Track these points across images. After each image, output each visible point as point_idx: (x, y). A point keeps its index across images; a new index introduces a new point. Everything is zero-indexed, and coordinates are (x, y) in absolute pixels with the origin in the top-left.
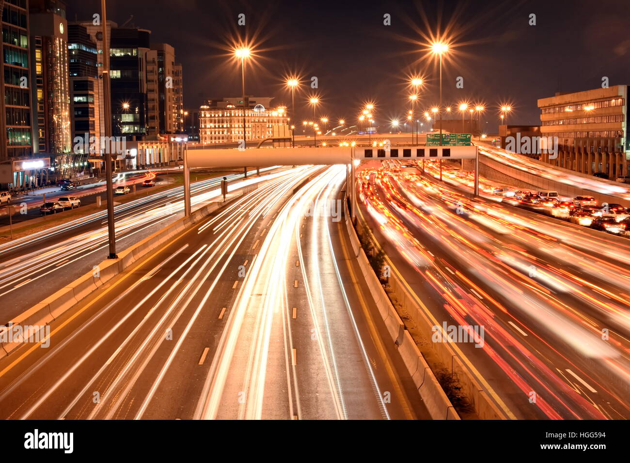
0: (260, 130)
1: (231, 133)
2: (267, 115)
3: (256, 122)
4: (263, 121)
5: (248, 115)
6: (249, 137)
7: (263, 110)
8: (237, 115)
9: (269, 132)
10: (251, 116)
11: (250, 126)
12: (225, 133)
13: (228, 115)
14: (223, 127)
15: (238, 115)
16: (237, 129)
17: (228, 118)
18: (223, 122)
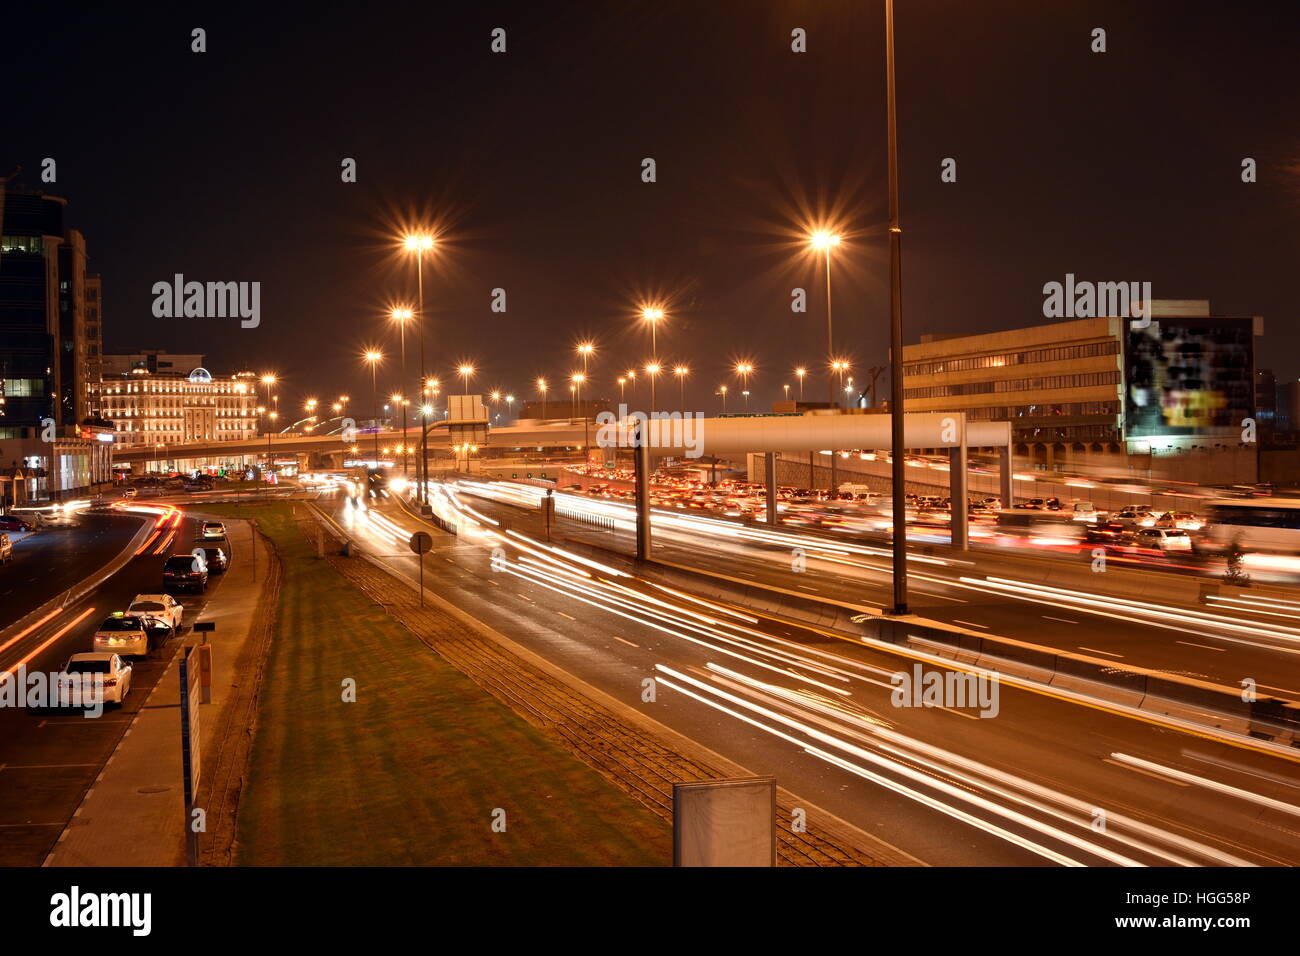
0: (201, 423)
1: (142, 429)
2: (216, 391)
3: (194, 405)
4: (208, 402)
5: (177, 391)
6: (178, 437)
7: (209, 379)
8: (154, 390)
9: (220, 426)
10: (184, 394)
11: (182, 414)
12: (129, 428)
13: (136, 390)
14: (123, 416)
15: (157, 391)
16: (155, 420)
17: (135, 397)
18: (123, 405)
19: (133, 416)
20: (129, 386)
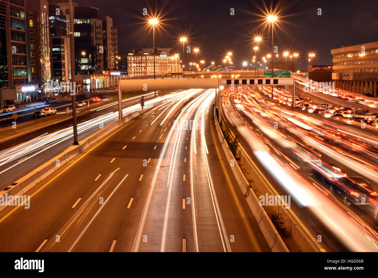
0: (164, 68)
1: (146, 70)
2: (168, 59)
3: (162, 63)
4: (166, 62)
5: (157, 59)
6: (157, 72)
7: (166, 56)
9: (169, 69)
10: (159, 60)
11: (158, 66)
12: (143, 70)
13: (145, 59)
14: (141, 66)
15: (151, 59)
16: (150, 67)
17: (144, 61)
18: (141, 63)
19: (144, 66)
20: (143, 58)
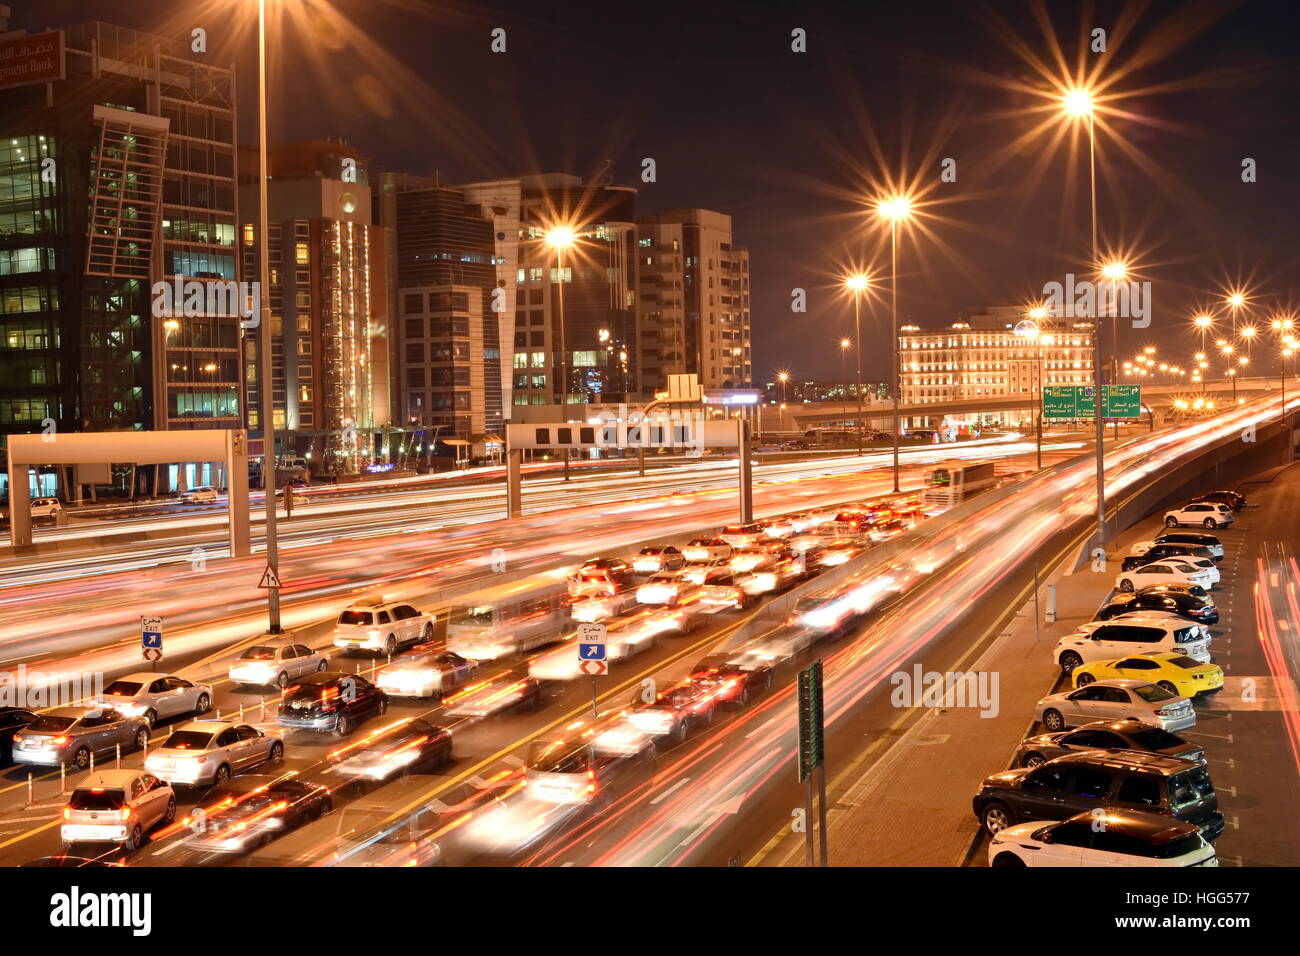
0: (1028, 376)
1: (962, 382)
3: (1020, 359)
4: (1036, 355)
5: (1001, 344)
6: (1002, 390)
7: (1036, 332)
8: (975, 344)
9: (1049, 378)
10: (1008, 347)
11: (1005, 367)
12: (950, 382)
13: (955, 344)
14: (945, 370)
15: (978, 344)
16: (975, 373)
17: (954, 351)
18: (944, 359)
19: (953, 371)
20: (950, 340)
